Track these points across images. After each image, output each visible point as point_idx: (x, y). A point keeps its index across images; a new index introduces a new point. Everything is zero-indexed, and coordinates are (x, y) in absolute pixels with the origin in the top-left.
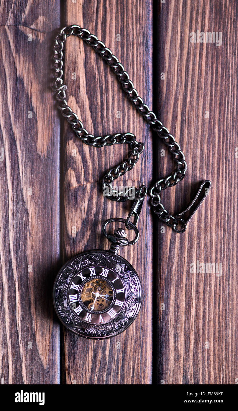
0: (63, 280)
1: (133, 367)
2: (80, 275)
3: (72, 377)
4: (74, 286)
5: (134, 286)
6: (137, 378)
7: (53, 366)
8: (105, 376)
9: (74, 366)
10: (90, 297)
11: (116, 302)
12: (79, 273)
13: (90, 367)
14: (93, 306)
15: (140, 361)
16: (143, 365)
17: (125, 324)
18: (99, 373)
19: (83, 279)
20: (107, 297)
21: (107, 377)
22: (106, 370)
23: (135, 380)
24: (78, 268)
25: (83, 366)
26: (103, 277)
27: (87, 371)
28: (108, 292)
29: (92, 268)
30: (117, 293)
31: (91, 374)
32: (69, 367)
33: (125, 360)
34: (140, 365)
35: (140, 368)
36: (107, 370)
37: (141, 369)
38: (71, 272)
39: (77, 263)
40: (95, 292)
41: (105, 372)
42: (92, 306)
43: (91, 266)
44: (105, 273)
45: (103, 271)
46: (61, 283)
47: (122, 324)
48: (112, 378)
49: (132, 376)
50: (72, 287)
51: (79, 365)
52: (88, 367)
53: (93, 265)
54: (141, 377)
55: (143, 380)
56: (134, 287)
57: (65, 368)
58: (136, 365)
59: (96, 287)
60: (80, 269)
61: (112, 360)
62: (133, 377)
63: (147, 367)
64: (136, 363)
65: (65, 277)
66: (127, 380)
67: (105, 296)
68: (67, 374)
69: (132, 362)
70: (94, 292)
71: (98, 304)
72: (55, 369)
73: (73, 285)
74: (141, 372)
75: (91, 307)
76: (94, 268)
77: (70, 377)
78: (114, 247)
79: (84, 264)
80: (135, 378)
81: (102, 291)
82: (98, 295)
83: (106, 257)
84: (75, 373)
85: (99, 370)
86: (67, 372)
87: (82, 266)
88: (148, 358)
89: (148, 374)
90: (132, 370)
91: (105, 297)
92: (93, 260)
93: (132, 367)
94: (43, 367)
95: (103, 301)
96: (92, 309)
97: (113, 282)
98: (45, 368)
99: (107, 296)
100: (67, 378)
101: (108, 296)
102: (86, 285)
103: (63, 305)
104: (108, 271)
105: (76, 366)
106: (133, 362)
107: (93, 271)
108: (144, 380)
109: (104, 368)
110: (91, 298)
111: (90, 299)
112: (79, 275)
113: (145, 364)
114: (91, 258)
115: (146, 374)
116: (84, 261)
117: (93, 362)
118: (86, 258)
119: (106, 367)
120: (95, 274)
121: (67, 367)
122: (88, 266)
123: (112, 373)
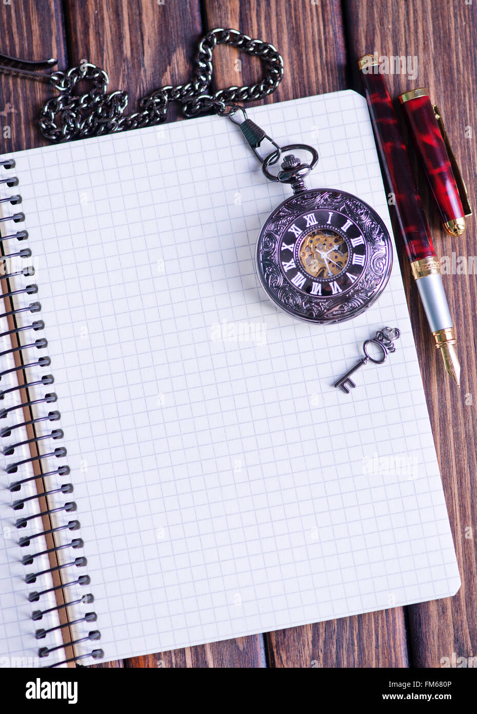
1: (375, 632)
3: (284, 658)
6: (383, 649)
7: (253, 645)
8: (334, 651)
9: (286, 640)
13: (310, 639)
15: (385, 621)
16: (391, 628)
18: (325, 647)
21: (337, 653)
22: (335, 641)
23: (380, 652)
25: (299, 638)
27: (306, 646)
31: (313, 650)
32: (277, 642)
33: (362, 623)
34: (386, 629)
35: (386, 632)
36: (336, 640)
37: (388, 633)
41: (333, 644)
44: (311, 220)
45: (308, 219)
48: (345, 652)
49: (376, 647)
51: (292, 638)
52: (306, 640)
54: (390, 646)
55: (393, 650)
57: (272, 644)
58: (379, 629)
61: (343, 624)
62: (378, 648)
63: (398, 630)
64: (380, 625)
66: (369, 654)
68: (275, 654)
69: (373, 625)
72: (256, 649)
74: (389, 639)
77: (281, 657)
80: (380, 649)
84: (287, 651)
85: (325, 642)
86: (275, 650)
88: (397, 617)
89: (400, 641)
90: (374, 637)
93: (374, 632)
94: (238, 648)
98: (241, 649)
100: (276, 660)
105: (288, 640)
106: (375, 625)
108: (395, 651)
109: (332, 638)
113: (394, 626)
115: (398, 642)
117: (313, 631)
119: (335, 637)
120: (301, 231)
121: (274, 642)
123: (344, 645)
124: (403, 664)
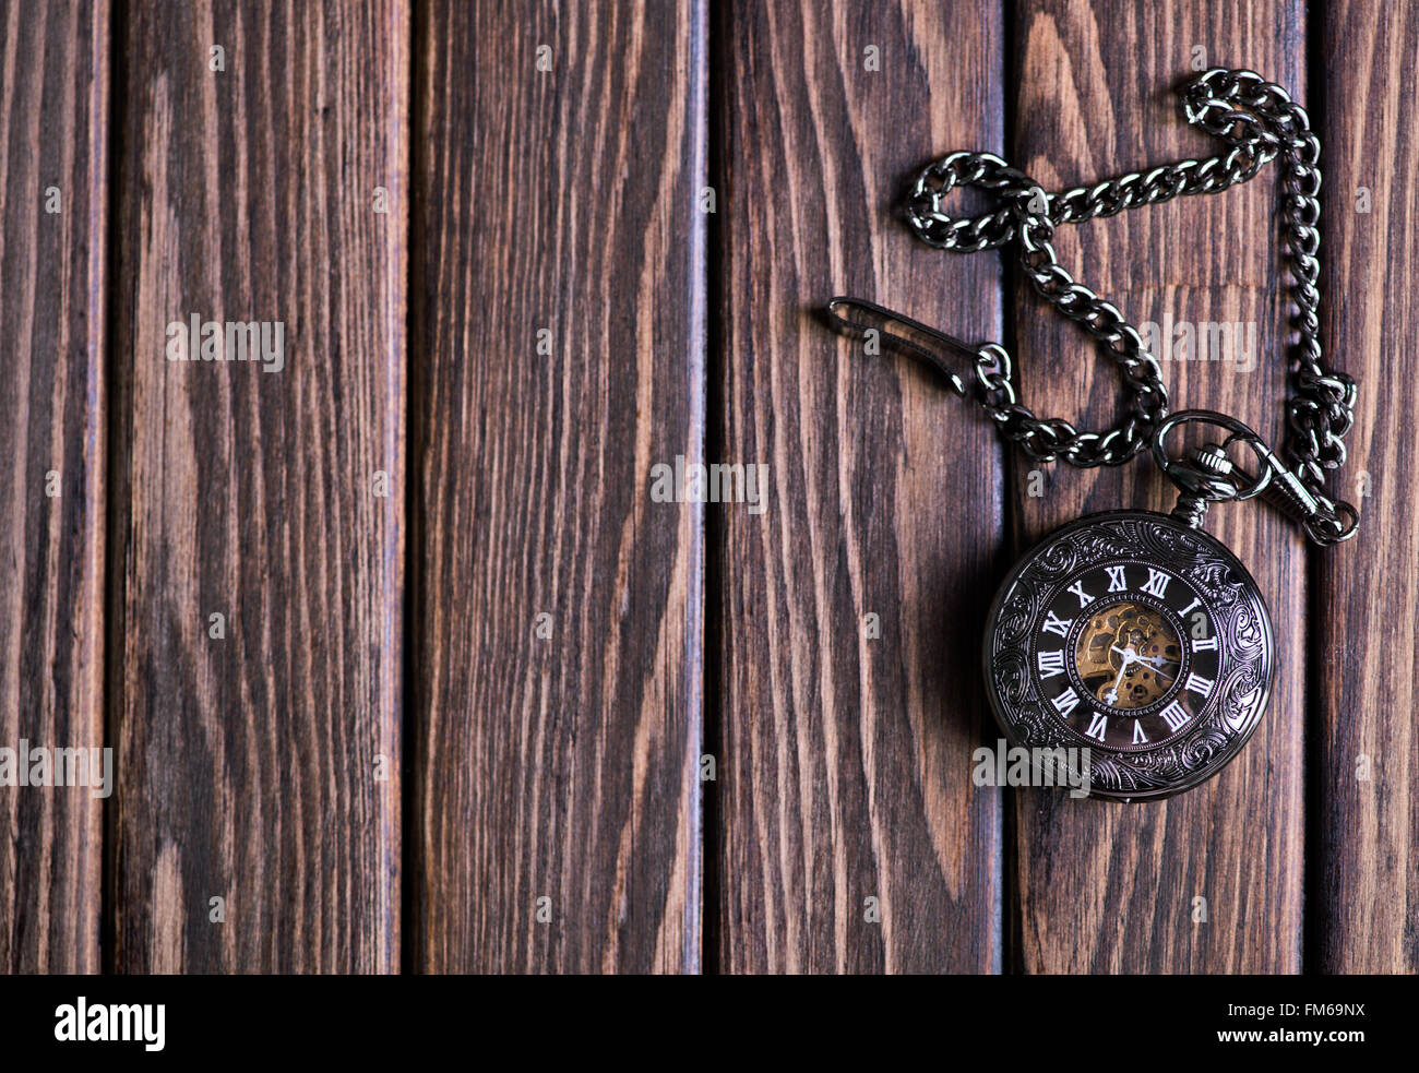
0: (1018, 604)
1: (1241, 893)
2: (1076, 587)
3: (1043, 927)
4: (1054, 624)
5: (1251, 630)
6: (1254, 929)
7: (981, 892)
8: (1149, 923)
9: (1050, 889)
10: (1104, 662)
11: (1190, 681)
12: (1073, 583)
13: (1102, 893)
14: (1114, 691)
15: (1264, 873)
16: (1275, 888)
17: (1215, 753)
18: (1131, 914)
19: (1086, 600)
20: (1159, 665)
21: (1155, 927)
22: (1153, 903)
23: (1247, 936)
24: (1069, 564)
25: (1079, 889)
26: (1151, 596)
27: (1092, 905)
28: (1162, 649)
29: (1116, 568)
30: (1195, 649)
31: (1105, 917)
32: (1032, 893)
33: (1215, 871)
34: (1263, 889)
35: (1263, 896)
36: (1157, 902)
37: (1267, 899)
38: (1045, 576)
39: (1067, 549)
40: (1122, 646)
41: (1149, 909)
42: (1109, 690)
43: (1112, 559)
44: (1157, 583)
45: (1152, 578)
46: (1010, 611)
47: (1208, 752)
48: (1171, 929)
49: (1238, 925)
50: (1047, 626)
51: (1064, 886)
52: (1093, 894)
53: (1119, 558)
54: (1268, 926)
55: (1273, 935)
56: (1249, 632)
57: (1019, 895)
58: (1250, 887)
59: (1125, 630)
60: (1078, 569)
61: (1174, 870)
62: (1242, 928)
63: (1288, 895)
64: (1252, 881)
65: (1027, 593)
66: (1222, 938)
67: (1153, 660)
68: (1025, 917)
69: (1238, 879)
70: (1118, 646)
71: (1129, 686)
72: (985, 901)
73: (1051, 619)
74: (1268, 911)
75: (1108, 696)
76: (1122, 568)
77: (1036, 925)
78: (1188, 502)
79: (1091, 554)
80: (1247, 930)
81: (1145, 645)
82: (1130, 655)
83: (1162, 533)
84: (1051, 913)
85: (1132, 903)
86: (1024, 909)
87: (1084, 558)
88: (1289, 866)
89: (1291, 918)
90: (1237, 903)
91: (1154, 665)
92: (1120, 542)
93: (1237, 893)
94: (947, 894)
95: (1146, 676)
96: (1110, 703)
97: (1182, 614)
98: (954, 898)
99: (1159, 661)
100: (1025, 929)
101: (1165, 662)
102: (1094, 624)
103: (1016, 684)
104: (1168, 578)
105: (1054, 892)
106: (1241, 877)
107: (1119, 578)
108: (1277, 937)
109: (1147, 895)
110: (1109, 665)
111: (1103, 668)
112: (1071, 589)
113: (1282, 886)
114: (1114, 534)
115: (1285, 919)
116: (1088, 543)
117: (1110, 877)
118: (1096, 533)
119: (1154, 894)
120: (1124, 588)
121: (1025, 892)
122: (1102, 560)
123: (1173, 914)
124: (1292, 966)
